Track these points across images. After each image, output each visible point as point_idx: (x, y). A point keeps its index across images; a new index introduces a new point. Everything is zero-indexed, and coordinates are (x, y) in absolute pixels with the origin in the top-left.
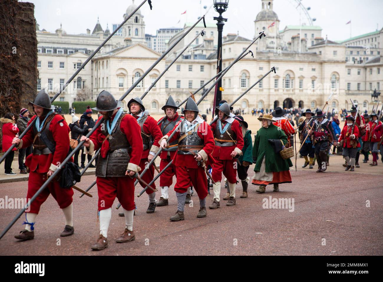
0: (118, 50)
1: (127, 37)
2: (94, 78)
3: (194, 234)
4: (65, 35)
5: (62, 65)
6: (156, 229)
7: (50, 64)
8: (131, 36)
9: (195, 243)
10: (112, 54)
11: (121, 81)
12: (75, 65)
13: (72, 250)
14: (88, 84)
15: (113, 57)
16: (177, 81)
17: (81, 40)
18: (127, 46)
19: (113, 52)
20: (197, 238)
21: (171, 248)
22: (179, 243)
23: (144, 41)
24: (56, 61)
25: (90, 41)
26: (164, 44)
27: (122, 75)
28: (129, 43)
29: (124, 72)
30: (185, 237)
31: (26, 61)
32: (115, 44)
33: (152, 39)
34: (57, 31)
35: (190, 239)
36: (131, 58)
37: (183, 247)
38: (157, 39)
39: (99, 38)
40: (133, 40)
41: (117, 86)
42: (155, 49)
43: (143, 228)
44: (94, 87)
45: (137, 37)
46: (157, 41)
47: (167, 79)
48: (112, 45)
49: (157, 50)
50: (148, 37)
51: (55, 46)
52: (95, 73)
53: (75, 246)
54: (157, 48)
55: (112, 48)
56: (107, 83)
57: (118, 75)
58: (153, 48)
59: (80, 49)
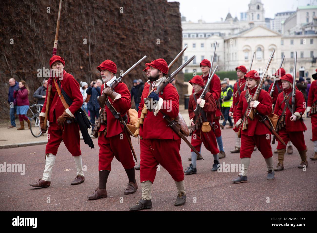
0: (244, 31)
1: (251, 21)
2: (226, 54)
3: (294, 172)
4: (205, 23)
5: (202, 45)
6: (263, 168)
7: (194, 45)
8: (254, 20)
9: (293, 179)
10: (239, 35)
11: (246, 55)
12: (212, 45)
13: (197, 181)
14: (221, 58)
15: (240, 37)
16: (291, 53)
17: (216, 26)
18: (251, 28)
19: (240, 33)
20: (296, 175)
21: (273, 183)
22: (280, 179)
23: (264, 23)
24: (198, 42)
25: (223, 26)
26: (281, 25)
27: (247, 51)
28: (252, 26)
29: (248, 48)
30: (286, 174)
31: (174, 44)
32: (241, 27)
33: (271, 21)
34: (199, 21)
35: (290, 176)
36: (253, 37)
37: (283, 182)
38: (275, 21)
39: (229, 23)
40: (255, 23)
41: (243, 59)
42: (273, 29)
43: (253, 166)
44: (226, 60)
45: (258, 20)
46: (275, 23)
47: (283, 52)
48: (239, 28)
49: (275, 30)
50: (267, 20)
51: (198, 32)
52: (227, 50)
53: (200, 179)
54: (275, 28)
55: (240, 30)
56: (236, 57)
57: (244, 51)
58: (272, 28)
59: (216, 33)
